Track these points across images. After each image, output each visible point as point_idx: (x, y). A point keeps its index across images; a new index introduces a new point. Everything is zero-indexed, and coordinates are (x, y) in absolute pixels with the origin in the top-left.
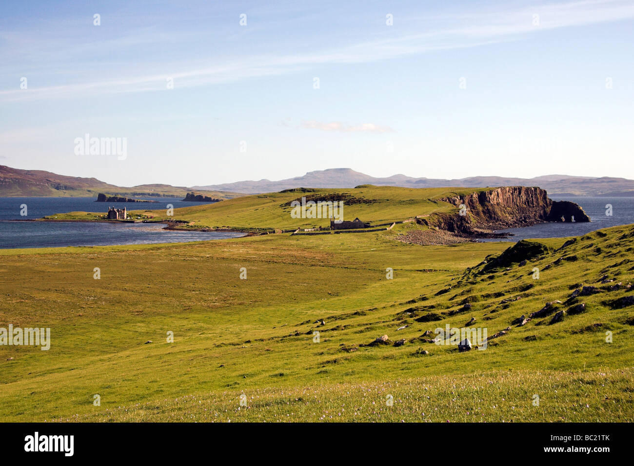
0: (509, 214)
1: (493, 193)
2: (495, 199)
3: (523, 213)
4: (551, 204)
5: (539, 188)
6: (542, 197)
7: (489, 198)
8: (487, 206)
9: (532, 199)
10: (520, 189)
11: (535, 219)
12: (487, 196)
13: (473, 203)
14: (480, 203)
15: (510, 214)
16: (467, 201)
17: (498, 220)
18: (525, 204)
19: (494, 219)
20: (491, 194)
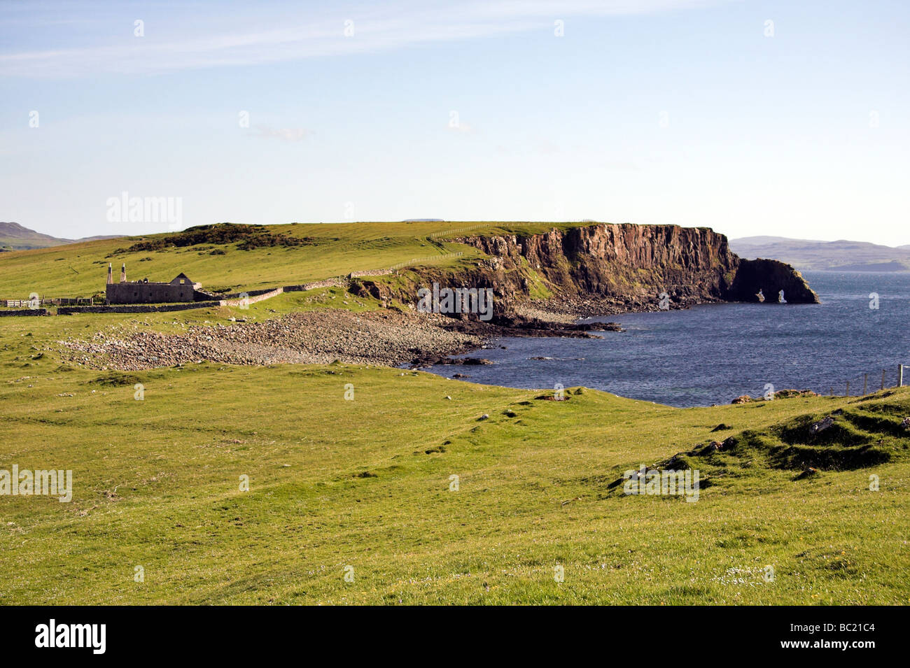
0: (642, 282)
1: (598, 231)
2: (602, 245)
3: (675, 281)
4: (735, 265)
5: (711, 229)
6: (716, 250)
7: (588, 243)
8: (582, 261)
9: (696, 253)
10: (669, 230)
11: (702, 297)
12: (582, 236)
13: (548, 253)
14: (565, 254)
15: (645, 282)
16: (533, 248)
17: (606, 293)
18: (680, 263)
19: (598, 290)
20: (592, 234)
